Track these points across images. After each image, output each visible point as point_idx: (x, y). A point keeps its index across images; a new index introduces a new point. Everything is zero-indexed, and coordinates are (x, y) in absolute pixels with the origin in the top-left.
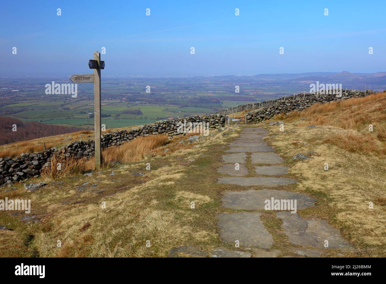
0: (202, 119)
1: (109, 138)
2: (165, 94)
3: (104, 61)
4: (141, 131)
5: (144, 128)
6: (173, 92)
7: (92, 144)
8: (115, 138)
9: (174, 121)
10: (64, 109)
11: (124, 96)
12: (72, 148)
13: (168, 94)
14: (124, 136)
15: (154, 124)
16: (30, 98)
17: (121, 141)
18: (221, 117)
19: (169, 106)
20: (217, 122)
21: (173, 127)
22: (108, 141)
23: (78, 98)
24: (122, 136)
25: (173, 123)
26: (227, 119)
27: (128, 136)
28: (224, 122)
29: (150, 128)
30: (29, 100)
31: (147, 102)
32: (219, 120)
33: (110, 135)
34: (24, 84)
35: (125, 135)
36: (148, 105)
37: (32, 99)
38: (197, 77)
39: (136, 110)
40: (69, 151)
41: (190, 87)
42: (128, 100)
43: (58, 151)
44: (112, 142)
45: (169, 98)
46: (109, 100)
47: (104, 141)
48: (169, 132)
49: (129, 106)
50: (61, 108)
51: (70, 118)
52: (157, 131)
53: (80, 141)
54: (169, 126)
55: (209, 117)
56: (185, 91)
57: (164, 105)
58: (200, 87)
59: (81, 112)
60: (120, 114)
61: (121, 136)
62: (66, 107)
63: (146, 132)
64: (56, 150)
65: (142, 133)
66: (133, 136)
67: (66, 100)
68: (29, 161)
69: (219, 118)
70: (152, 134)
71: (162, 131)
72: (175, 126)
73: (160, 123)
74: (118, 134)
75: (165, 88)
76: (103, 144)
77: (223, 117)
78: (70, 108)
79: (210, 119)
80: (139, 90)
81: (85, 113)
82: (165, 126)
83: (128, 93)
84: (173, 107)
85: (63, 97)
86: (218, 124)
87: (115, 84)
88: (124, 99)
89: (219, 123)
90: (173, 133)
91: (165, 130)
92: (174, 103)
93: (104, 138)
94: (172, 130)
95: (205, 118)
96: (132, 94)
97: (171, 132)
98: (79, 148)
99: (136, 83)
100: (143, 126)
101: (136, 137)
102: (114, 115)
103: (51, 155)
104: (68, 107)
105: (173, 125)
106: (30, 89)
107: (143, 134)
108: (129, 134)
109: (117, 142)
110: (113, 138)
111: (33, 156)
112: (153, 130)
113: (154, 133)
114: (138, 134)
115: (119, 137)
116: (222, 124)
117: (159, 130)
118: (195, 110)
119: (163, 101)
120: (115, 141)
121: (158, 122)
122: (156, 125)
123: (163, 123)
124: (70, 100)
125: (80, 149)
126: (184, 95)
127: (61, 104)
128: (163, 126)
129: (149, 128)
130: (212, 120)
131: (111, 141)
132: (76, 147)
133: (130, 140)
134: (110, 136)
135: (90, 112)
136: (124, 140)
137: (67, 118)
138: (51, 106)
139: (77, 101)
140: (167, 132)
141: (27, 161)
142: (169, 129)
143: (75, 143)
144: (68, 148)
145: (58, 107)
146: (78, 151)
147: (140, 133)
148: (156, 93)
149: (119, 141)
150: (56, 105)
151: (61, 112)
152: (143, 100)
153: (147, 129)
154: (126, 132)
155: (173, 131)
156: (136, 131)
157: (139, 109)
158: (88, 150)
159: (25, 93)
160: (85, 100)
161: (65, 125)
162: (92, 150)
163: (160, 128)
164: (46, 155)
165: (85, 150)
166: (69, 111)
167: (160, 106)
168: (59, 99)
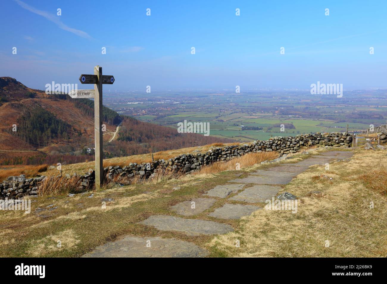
0: (324, 137)
1: (219, 153)
2: (320, 108)
3: (112, 76)
4: (253, 147)
5: (256, 143)
6: (329, 106)
7: (200, 158)
8: (225, 153)
9: (290, 138)
10: (218, 121)
11: (277, 110)
12: (179, 161)
13: (323, 108)
14: (234, 151)
15: (268, 141)
16: (189, 110)
17: (231, 156)
18: (348, 135)
19: (324, 121)
20: (341, 141)
21: (289, 144)
22: (217, 155)
23: (232, 111)
24: (233, 151)
25: (289, 140)
26: (355, 138)
27: (239, 151)
28: (351, 141)
29: (264, 144)
30: (188, 111)
31: (300, 116)
32: (345, 139)
33: (219, 149)
34: (184, 97)
35: (236, 150)
36: (302, 119)
37: (191, 111)
38: (357, 90)
39: (288, 124)
40: (175, 164)
41: (348, 101)
42: (281, 113)
43: (165, 163)
44: (221, 157)
45: (325, 112)
46: (262, 113)
47: (212, 156)
48: (285, 150)
49: (281, 120)
50: (215, 120)
51: (223, 130)
52: (271, 148)
53: (188, 154)
54: (285, 143)
55: (333, 135)
56: (343, 106)
57: (318, 120)
58: (361, 101)
59: (234, 124)
60: (272, 127)
61: (231, 151)
62: (219, 119)
63: (259, 148)
64: (163, 162)
65: (254, 149)
66: (244, 151)
67: (221, 112)
68: (136, 170)
69: (345, 137)
70: (265, 151)
71: (277, 148)
72: (292, 143)
73: (274, 139)
74: (229, 148)
75: (320, 102)
76: (212, 158)
77: (349, 135)
78: (224, 120)
79: (333, 137)
80: (293, 104)
81: (238, 125)
82: (280, 143)
83: (281, 107)
84: (329, 122)
85: (218, 109)
86: (343, 143)
87: (269, 97)
88: (276, 112)
89: (345, 142)
90: (289, 150)
91: (281, 147)
92: (330, 118)
93: (213, 152)
94: (287, 148)
95: (327, 136)
96: (285, 108)
97: (287, 149)
98: (186, 161)
99: (290, 96)
100: (256, 142)
101: (247, 152)
102: (266, 128)
103: (158, 167)
104: (222, 119)
105: (289, 143)
106: (189, 101)
107: (256, 150)
108: (240, 149)
109: (226, 157)
110: (223, 153)
111: (141, 166)
112: (266, 146)
113: (267, 150)
114: (250, 150)
115: (229, 152)
116: (348, 143)
117: (273, 147)
118: (354, 125)
119: (317, 116)
120: (225, 156)
121: (273, 138)
122: (270, 142)
123: (278, 140)
124: (224, 113)
125: (188, 162)
126: (341, 110)
127: (216, 116)
128: (277, 142)
129: (262, 144)
130: (336, 138)
131: (220, 155)
132: (184, 160)
133: (240, 155)
134: (220, 151)
135: (242, 124)
136: (234, 155)
137: (220, 129)
138: (207, 117)
139: (231, 114)
140: (282, 150)
141: (135, 171)
142: (285, 146)
143: (183, 156)
144: (175, 160)
145: (213, 119)
146: (185, 164)
147: (253, 149)
148: (310, 106)
149: (229, 156)
150: (211, 117)
151: (215, 123)
152: (296, 114)
153: (260, 145)
154: (237, 148)
155: (289, 149)
156: (248, 147)
157: (292, 123)
158: (196, 164)
159: (185, 105)
160: (238, 112)
161: (218, 136)
162: (199, 163)
163: (274, 144)
164: (153, 166)
165: (192, 164)
166: (222, 123)
167: (314, 120)
168: (214, 111)
